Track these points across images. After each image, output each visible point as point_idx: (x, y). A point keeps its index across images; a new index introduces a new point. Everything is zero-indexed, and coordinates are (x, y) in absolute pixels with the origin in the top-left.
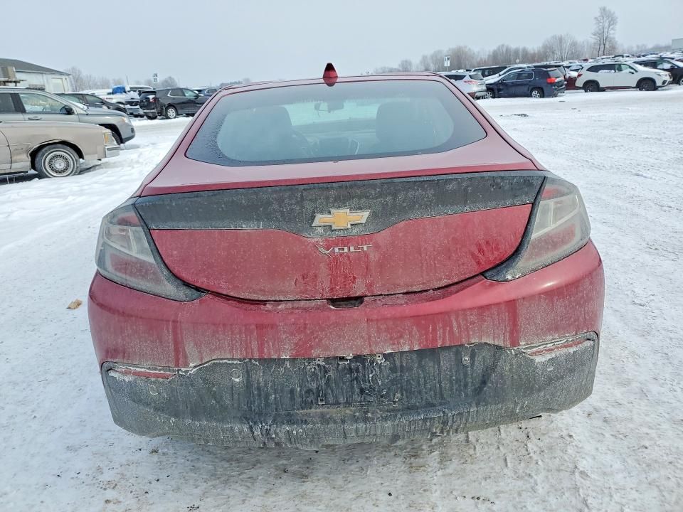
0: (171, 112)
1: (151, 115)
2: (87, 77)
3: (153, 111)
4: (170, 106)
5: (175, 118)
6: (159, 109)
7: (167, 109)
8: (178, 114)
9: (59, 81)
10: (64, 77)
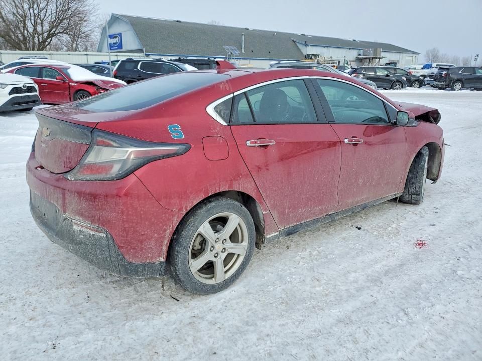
0: (458, 85)
1: (440, 86)
2: (442, 55)
3: (443, 83)
4: (458, 80)
5: (460, 90)
6: (448, 82)
7: (454, 82)
8: (463, 88)
9: (411, 58)
10: (414, 55)
